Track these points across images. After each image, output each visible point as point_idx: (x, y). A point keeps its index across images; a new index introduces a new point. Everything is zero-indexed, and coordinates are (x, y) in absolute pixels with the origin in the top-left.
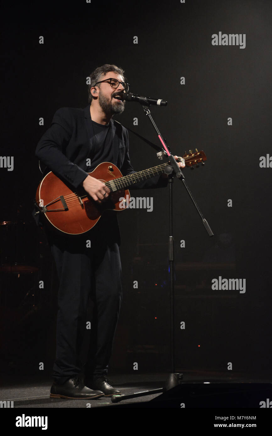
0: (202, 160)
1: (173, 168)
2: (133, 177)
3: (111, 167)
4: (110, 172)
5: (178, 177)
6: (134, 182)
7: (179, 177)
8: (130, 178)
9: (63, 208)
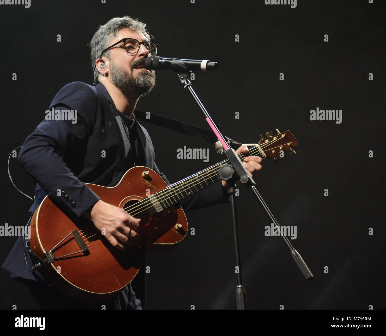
0: (291, 145)
1: (234, 168)
2: (186, 185)
3: (147, 173)
4: (147, 182)
5: (243, 182)
6: (189, 193)
7: (245, 182)
8: (181, 187)
9: (80, 251)
